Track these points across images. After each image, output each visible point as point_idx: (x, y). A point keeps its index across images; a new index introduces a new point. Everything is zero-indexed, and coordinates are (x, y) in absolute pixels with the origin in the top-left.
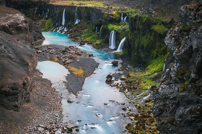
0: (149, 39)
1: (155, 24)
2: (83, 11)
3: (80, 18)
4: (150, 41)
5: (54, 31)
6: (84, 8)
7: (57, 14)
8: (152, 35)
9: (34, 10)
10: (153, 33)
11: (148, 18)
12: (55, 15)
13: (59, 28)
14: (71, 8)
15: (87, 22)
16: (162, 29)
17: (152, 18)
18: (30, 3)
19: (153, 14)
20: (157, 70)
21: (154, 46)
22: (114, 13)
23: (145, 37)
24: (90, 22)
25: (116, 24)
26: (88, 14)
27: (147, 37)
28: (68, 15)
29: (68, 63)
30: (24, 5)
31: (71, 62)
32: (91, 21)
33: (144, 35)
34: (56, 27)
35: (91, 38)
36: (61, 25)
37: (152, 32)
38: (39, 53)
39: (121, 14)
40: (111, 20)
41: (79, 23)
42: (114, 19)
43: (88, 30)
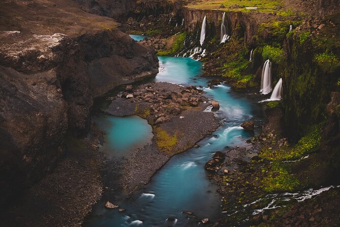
0: (309, 82)
1: (321, 51)
2: (233, 20)
3: (229, 33)
4: (310, 85)
5: (185, 56)
6: (236, 14)
7: (193, 25)
8: (315, 74)
9: (168, 17)
10: (316, 71)
11: (308, 38)
12: (190, 27)
13: (193, 51)
14: (215, 14)
15: (238, 40)
16: (332, 62)
17: (315, 39)
18: (164, 5)
19: (318, 30)
20: (311, 149)
21: (318, 96)
22: (277, 24)
23: (302, 78)
24: (243, 40)
25: (278, 47)
26: (241, 26)
27: (305, 77)
28: (210, 27)
29: (160, 122)
30: (154, 8)
31: (166, 121)
32: (245, 38)
33: (301, 73)
34: (188, 49)
35: (237, 71)
36: (198, 44)
37: (315, 69)
38: (129, 98)
39: (289, 27)
40: (270, 37)
41: (226, 41)
42: (276, 37)
43: (236, 54)
